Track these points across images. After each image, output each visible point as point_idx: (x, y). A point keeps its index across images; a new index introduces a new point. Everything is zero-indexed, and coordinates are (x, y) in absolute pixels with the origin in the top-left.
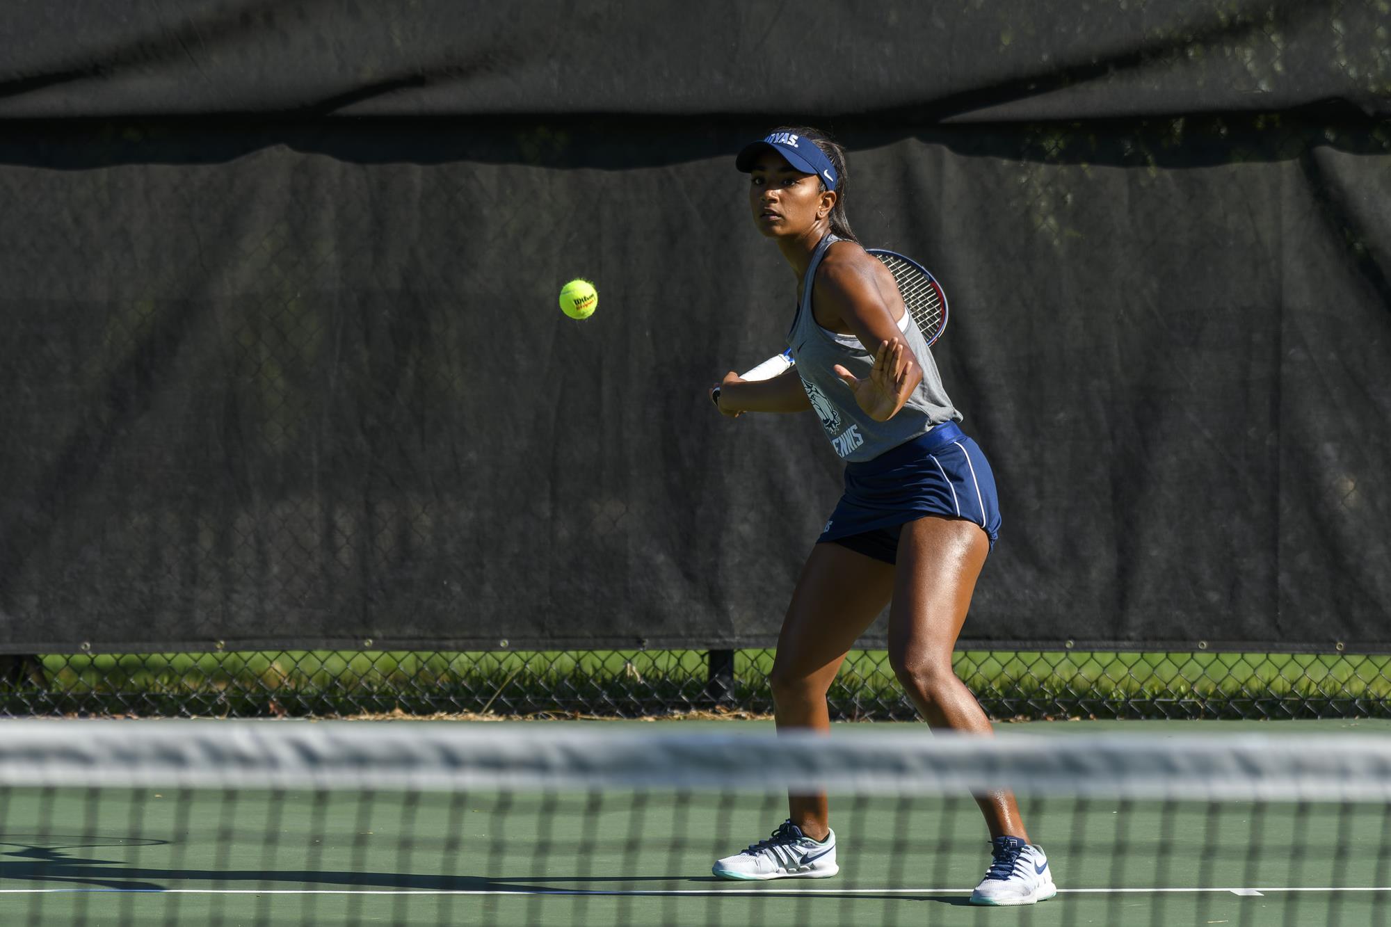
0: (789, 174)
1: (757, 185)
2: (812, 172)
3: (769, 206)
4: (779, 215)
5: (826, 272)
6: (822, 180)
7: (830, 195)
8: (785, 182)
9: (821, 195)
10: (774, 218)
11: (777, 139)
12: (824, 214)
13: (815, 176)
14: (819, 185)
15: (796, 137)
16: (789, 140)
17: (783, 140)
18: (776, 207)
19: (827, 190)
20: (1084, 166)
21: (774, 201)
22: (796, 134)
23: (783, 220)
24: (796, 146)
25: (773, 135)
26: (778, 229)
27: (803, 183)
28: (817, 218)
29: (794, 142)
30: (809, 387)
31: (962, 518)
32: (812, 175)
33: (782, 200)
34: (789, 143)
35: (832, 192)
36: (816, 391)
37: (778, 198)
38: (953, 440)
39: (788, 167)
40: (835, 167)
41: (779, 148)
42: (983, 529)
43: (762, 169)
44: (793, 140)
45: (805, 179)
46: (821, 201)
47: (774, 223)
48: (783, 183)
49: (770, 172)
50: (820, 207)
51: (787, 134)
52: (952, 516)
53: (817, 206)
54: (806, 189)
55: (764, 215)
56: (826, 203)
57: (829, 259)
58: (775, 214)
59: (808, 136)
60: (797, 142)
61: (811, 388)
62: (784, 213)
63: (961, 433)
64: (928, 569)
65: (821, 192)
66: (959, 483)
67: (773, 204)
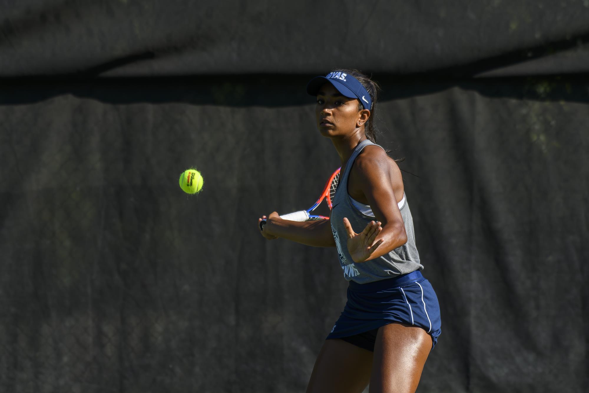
0: (338, 98)
1: (320, 104)
2: (354, 97)
3: (325, 118)
4: (332, 123)
5: (361, 163)
6: (361, 102)
7: (367, 112)
8: (337, 103)
9: (360, 112)
10: (328, 125)
11: (334, 75)
12: (362, 124)
13: (356, 100)
14: (359, 106)
15: (345, 75)
16: (340, 77)
17: (337, 76)
18: (330, 118)
19: (364, 108)
20: (562, 103)
21: (329, 114)
22: (345, 72)
23: (334, 127)
24: (345, 80)
25: (331, 73)
26: (331, 132)
27: (348, 104)
28: (357, 126)
29: (344, 78)
30: (334, 232)
31: (415, 326)
32: (354, 99)
33: (334, 114)
34: (341, 78)
35: (367, 110)
36: (337, 236)
37: (331, 113)
38: (415, 281)
39: (338, 94)
40: (370, 95)
41: (333, 82)
42: (428, 334)
43: (323, 94)
44: (343, 76)
45: (350, 102)
46: (360, 116)
47: (329, 128)
48: (335, 103)
49: (328, 96)
50: (359, 119)
51: (340, 73)
52: (408, 324)
53: (356, 119)
54: (350, 108)
55: (323, 123)
56: (363, 117)
57: (364, 155)
58: (329, 122)
59: (354, 74)
60: (346, 78)
61: (335, 233)
62: (335, 122)
63: (422, 276)
64: (392, 355)
65: (360, 110)
66: (414, 305)
67: (328, 117)
